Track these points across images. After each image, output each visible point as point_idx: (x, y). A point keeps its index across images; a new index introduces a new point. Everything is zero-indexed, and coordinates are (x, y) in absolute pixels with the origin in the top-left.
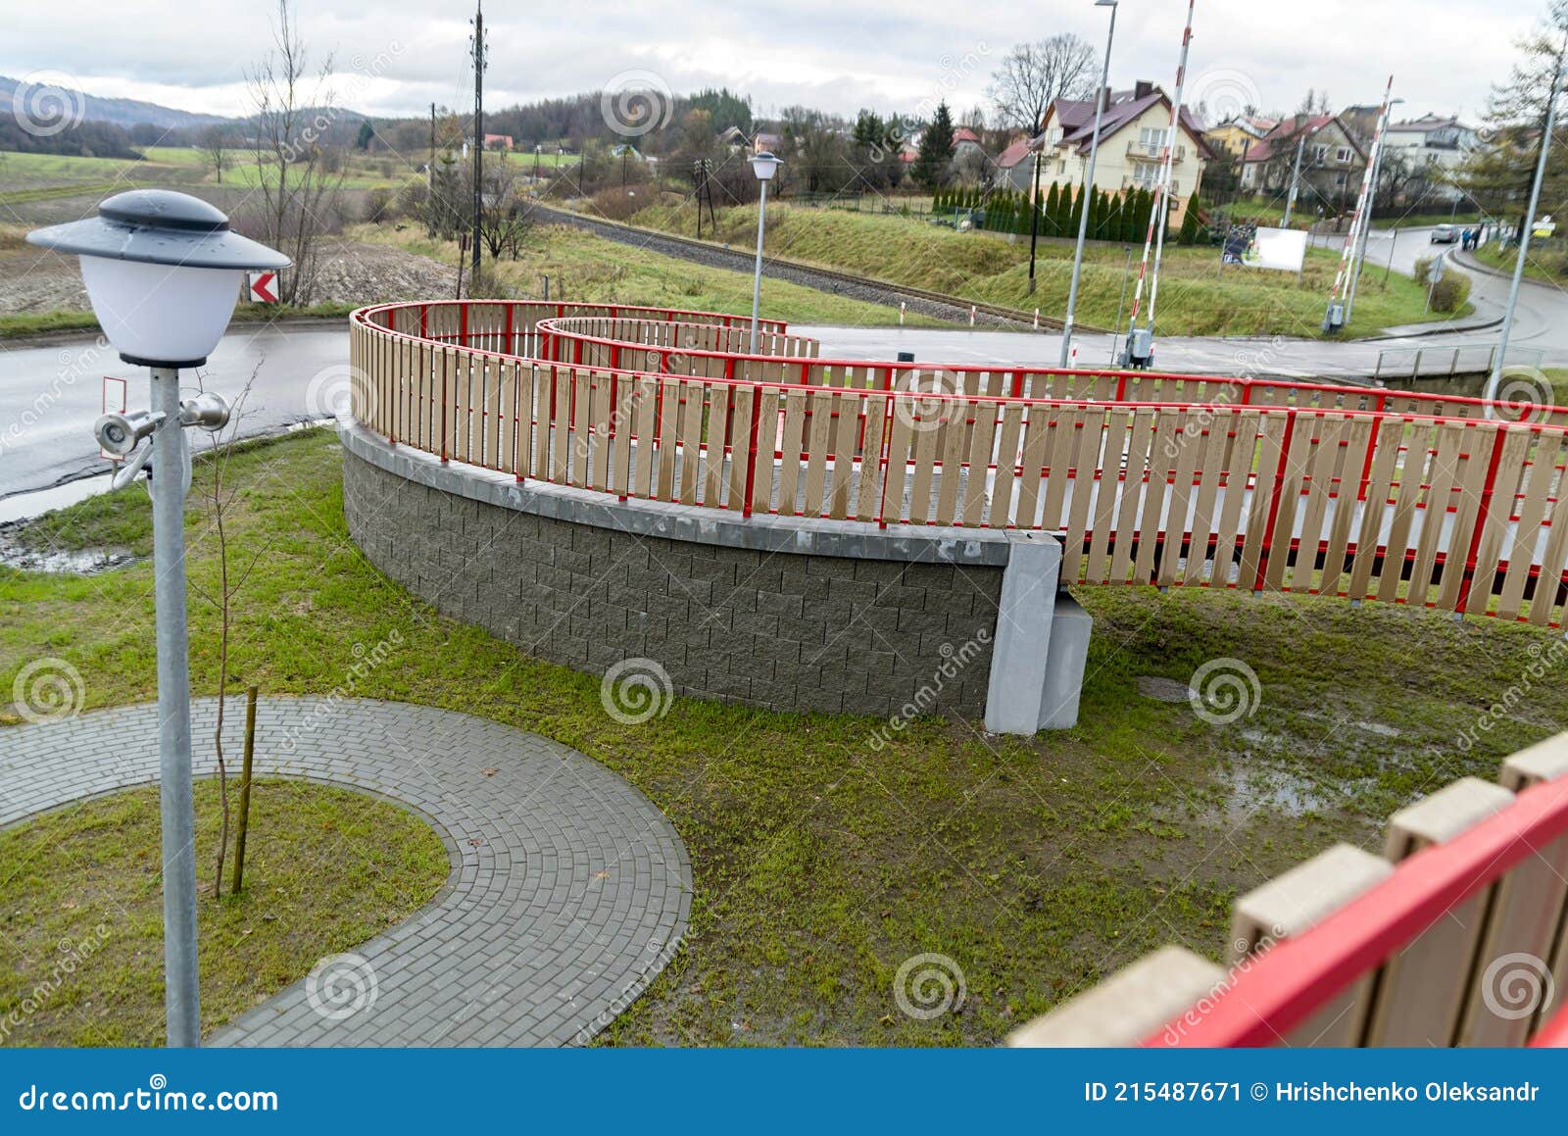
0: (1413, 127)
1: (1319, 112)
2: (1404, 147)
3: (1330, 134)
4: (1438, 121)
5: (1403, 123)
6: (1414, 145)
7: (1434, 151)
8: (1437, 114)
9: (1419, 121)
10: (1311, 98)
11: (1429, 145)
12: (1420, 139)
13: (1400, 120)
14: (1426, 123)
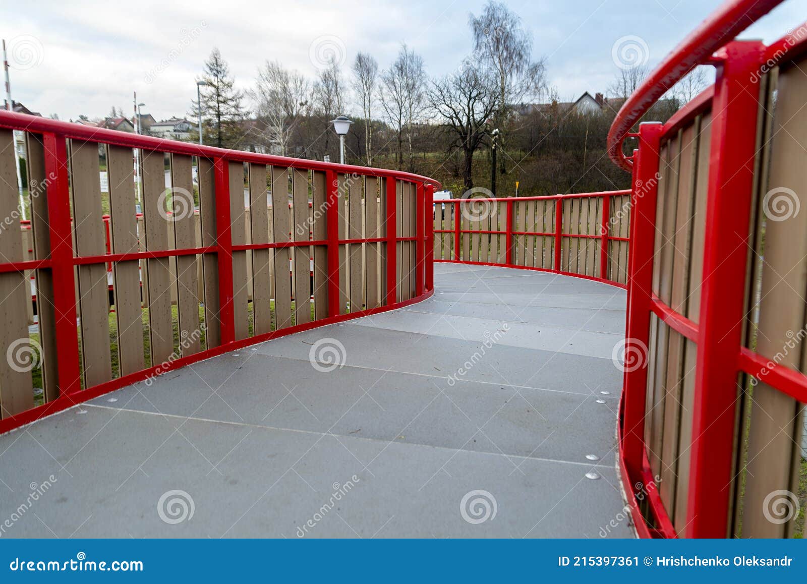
0: (167, 124)
1: (120, 117)
2: (163, 132)
3: (125, 127)
4: (178, 120)
5: (162, 121)
6: (169, 131)
7: (178, 133)
8: (177, 117)
9: (170, 121)
10: (114, 111)
11: (175, 131)
12: (171, 128)
13: (160, 121)
14: (173, 121)
